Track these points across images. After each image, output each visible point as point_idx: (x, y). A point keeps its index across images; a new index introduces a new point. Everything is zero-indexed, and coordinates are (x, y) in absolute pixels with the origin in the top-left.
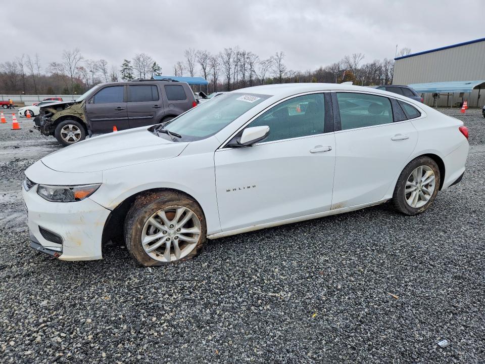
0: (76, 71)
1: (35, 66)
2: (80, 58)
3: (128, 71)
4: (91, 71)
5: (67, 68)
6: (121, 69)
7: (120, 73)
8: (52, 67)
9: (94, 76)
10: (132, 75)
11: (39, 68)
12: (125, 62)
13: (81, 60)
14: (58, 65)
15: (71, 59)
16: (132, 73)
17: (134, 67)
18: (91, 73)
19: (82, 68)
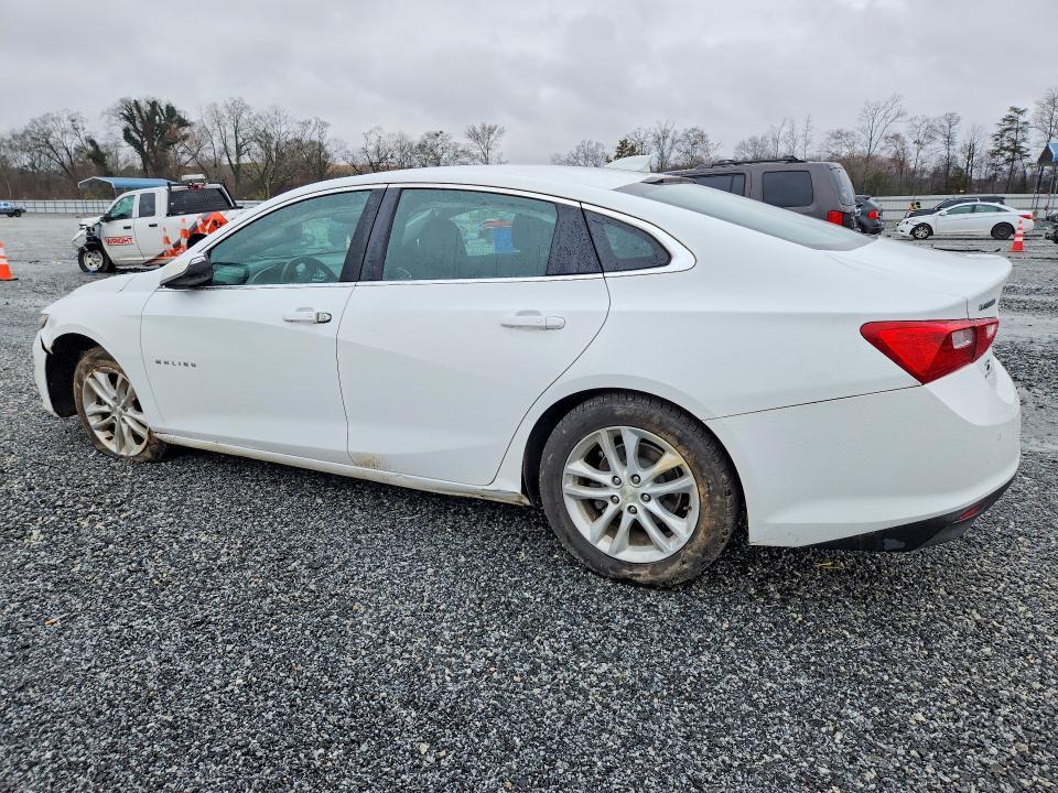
0: (882, 143)
1: (801, 142)
2: (898, 115)
3: (1013, 136)
4: (917, 142)
5: (865, 138)
6: (997, 130)
7: (991, 141)
8: (834, 141)
9: (921, 153)
10: (1023, 144)
11: (806, 145)
12: (1012, 113)
13: (899, 119)
14: (847, 135)
15: (876, 121)
16: (1024, 140)
17: (1032, 123)
18: (916, 145)
19: (897, 137)
